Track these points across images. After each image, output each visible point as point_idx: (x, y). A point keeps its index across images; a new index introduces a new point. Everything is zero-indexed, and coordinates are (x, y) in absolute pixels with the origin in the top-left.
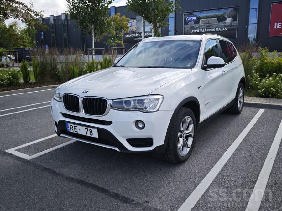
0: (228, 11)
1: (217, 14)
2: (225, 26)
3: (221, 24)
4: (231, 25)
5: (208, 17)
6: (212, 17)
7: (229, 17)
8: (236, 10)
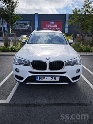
0: (28, 22)
1: (24, 22)
2: (27, 27)
3: (26, 26)
4: (29, 27)
5: (21, 23)
6: (22, 23)
7: (29, 24)
8: (30, 22)
